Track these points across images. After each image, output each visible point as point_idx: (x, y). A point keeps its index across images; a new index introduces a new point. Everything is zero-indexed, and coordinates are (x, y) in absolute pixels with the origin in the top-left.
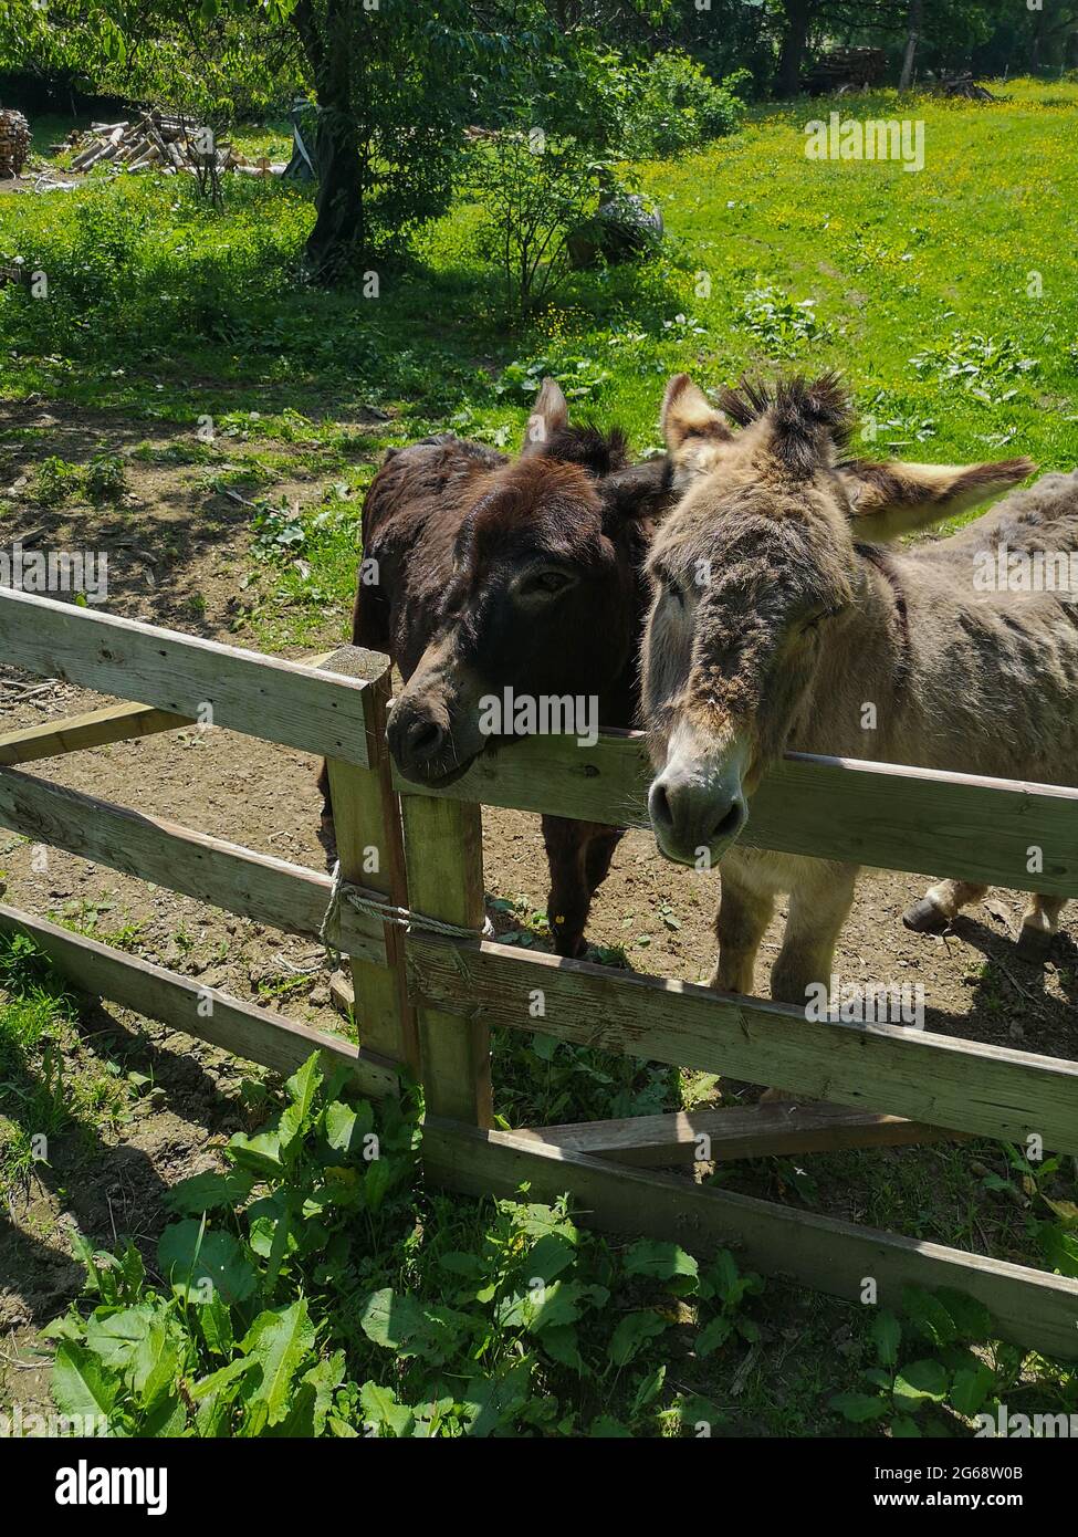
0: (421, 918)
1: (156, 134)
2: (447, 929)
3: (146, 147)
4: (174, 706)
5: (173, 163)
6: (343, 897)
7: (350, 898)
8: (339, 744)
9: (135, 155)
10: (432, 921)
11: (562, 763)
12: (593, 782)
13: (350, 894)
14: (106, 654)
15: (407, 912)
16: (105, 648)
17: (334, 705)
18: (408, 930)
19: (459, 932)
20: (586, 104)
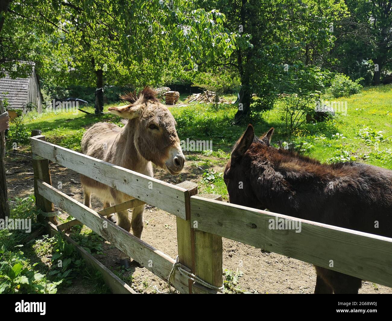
0: (198, 279)
1: (207, 96)
2: (206, 284)
3: (204, 98)
4: (139, 197)
5: (209, 102)
6: (176, 267)
7: (178, 268)
8: (178, 211)
9: (201, 100)
10: (202, 281)
11: (244, 222)
12: (254, 230)
13: (179, 267)
14: (125, 181)
15: (194, 276)
16: (125, 179)
17: (177, 197)
18: (194, 283)
19: (210, 286)
20: (310, 80)
